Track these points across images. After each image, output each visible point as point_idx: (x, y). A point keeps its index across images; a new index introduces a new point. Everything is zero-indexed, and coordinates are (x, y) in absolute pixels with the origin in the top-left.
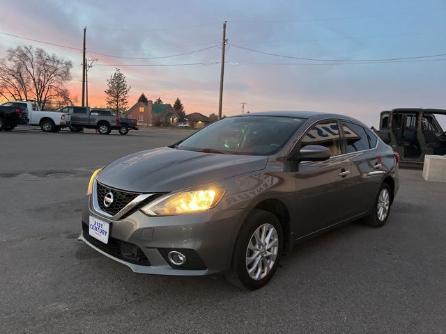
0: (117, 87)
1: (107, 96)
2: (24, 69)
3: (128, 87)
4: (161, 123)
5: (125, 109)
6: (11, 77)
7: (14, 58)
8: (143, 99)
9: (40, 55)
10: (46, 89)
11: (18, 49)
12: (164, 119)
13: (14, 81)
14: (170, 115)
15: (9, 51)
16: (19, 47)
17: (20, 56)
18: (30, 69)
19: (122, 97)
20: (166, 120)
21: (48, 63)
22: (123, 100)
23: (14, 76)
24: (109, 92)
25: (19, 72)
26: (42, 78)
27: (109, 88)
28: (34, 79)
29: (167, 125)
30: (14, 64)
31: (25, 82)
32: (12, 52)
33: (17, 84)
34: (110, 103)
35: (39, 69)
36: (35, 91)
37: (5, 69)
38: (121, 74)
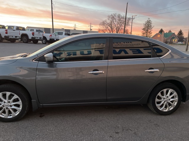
0: (148, 27)
1: (143, 31)
2: (113, 23)
3: (153, 26)
4: (168, 42)
5: (150, 36)
6: (108, 26)
7: (110, 19)
8: (161, 31)
9: (119, 17)
10: (120, 30)
11: (112, 15)
12: (170, 40)
13: (109, 28)
14: (173, 38)
15: (108, 16)
16: (112, 14)
17: (112, 18)
18: (115, 22)
19: (149, 31)
20: (171, 41)
21: (121, 20)
22: (149, 32)
23: (109, 26)
24: (144, 29)
25: (111, 24)
26: (119, 26)
27: (144, 27)
28: (116, 26)
29: (171, 43)
30: (110, 21)
31: (113, 28)
32: (109, 17)
33: (110, 29)
34: (143, 34)
35: (118, 22)
36: (116, 31)
37: (107, 23)
38: (150, 21)
